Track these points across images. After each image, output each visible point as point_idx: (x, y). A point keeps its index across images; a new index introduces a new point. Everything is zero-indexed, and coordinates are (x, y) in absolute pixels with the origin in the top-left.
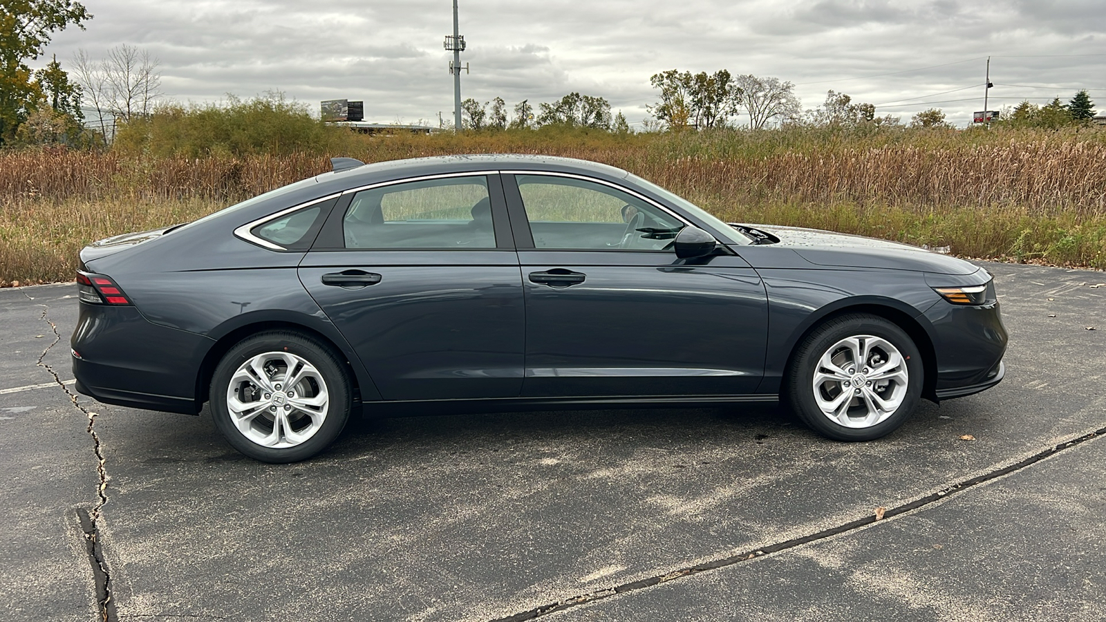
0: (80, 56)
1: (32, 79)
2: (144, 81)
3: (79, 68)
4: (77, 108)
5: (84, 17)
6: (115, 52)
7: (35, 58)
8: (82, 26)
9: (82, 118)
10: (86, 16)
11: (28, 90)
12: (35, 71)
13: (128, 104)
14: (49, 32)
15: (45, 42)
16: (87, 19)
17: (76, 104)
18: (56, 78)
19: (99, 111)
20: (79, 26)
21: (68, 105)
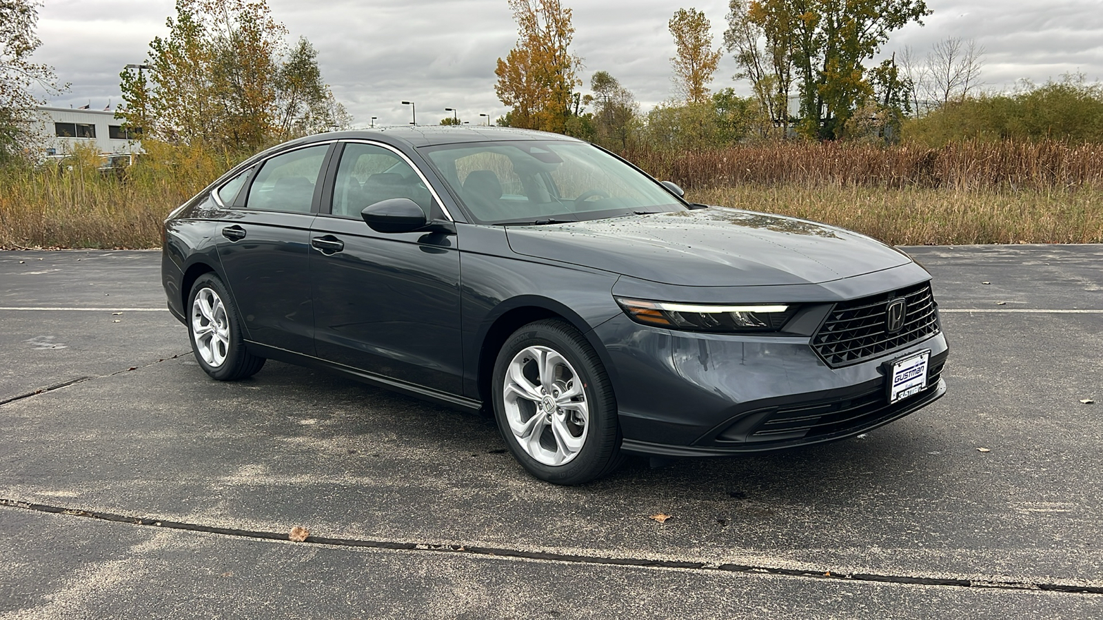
0: (905, 52)
1: (865, 77)
2: (965, 71)
3: (903, 63)
4: (906, 101)
5: (924, 14)
6: (940, 45)
7: (871, 57)
8: (921, 22)
9: (910, 111)
10: (926, 12)
11: (860, 87)
12: (869, 70)
13: (946, 95)
14: (887, 31)
15: (883, 42)
16: (927, 15)
17: (905, 99)
18: (887, 74)
19: (917, 104)
20: (918, 22)
21: (898, 100)
